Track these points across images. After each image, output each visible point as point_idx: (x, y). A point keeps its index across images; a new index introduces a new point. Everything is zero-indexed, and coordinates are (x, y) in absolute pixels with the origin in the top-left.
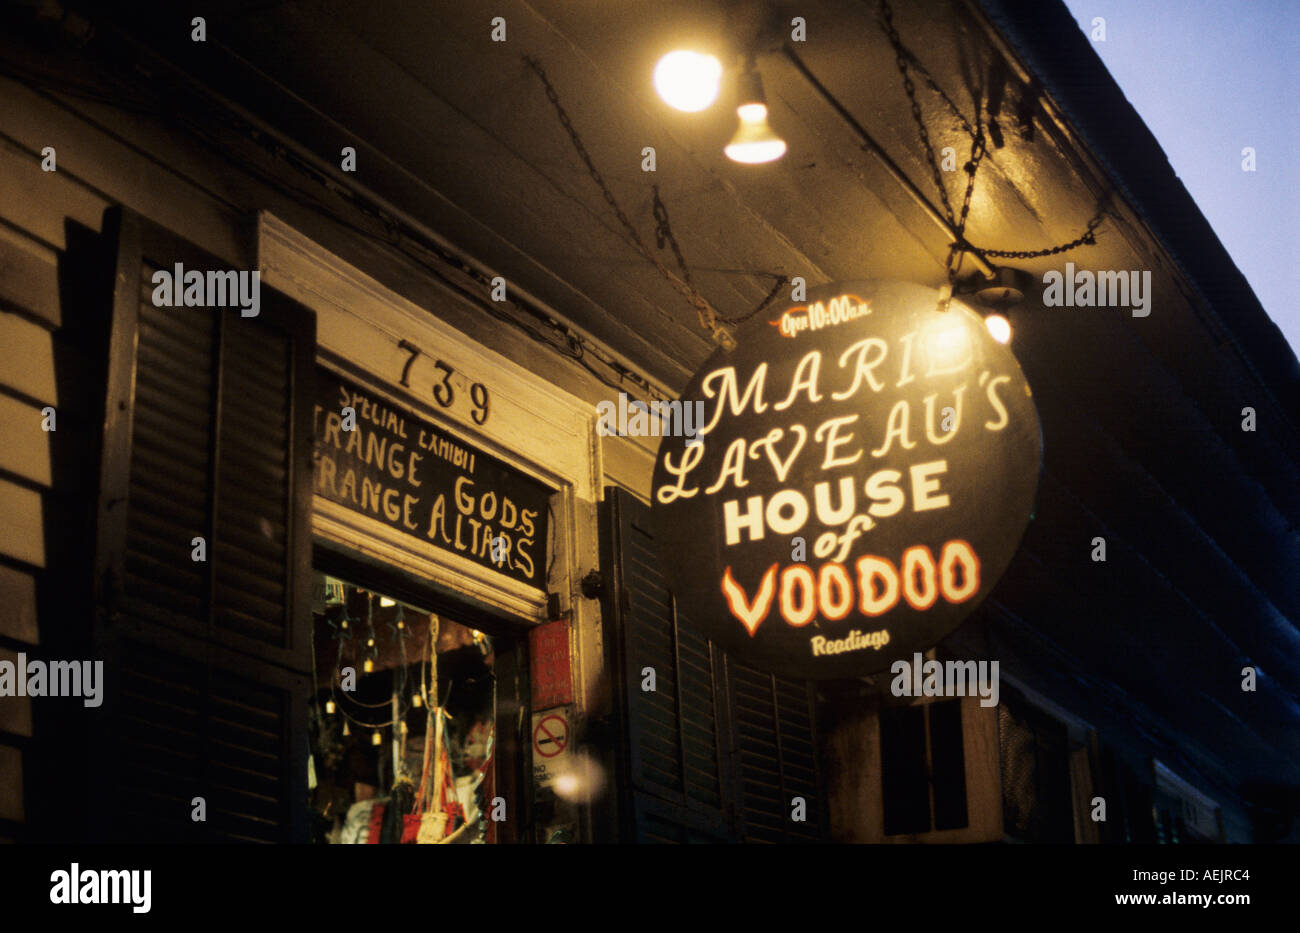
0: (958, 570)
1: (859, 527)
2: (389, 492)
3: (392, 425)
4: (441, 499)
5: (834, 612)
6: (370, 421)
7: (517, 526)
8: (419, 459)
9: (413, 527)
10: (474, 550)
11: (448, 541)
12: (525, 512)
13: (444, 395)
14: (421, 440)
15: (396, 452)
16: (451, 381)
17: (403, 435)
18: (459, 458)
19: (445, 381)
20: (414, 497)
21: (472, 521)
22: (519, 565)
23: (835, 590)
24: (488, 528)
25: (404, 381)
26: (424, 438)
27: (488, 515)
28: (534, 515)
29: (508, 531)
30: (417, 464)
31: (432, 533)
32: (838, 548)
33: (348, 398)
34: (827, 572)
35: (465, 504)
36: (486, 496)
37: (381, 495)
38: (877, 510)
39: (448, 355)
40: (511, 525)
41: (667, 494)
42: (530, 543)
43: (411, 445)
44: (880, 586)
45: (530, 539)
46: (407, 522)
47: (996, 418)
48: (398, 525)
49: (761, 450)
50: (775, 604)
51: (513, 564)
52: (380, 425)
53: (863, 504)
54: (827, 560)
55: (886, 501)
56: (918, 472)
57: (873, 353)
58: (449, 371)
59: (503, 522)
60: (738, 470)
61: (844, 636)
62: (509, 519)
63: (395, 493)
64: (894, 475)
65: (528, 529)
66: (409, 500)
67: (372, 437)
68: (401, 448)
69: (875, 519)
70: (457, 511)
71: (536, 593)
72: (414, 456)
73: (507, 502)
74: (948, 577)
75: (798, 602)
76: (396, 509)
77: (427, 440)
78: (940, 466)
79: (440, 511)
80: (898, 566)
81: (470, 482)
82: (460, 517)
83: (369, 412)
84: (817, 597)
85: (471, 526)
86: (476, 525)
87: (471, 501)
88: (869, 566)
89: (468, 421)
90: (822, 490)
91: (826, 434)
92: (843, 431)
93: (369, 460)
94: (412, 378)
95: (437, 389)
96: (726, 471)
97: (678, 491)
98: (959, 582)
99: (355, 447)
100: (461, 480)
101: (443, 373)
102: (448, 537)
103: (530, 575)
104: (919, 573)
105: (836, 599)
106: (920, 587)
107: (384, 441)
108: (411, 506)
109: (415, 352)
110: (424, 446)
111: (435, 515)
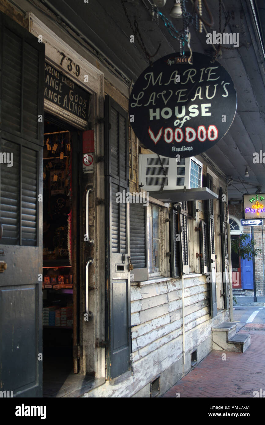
0: (212, 132)
1: (186, 119)
2: (55, 94)
3: (56, 75)
4: (66, 96)
5: (178, 141)
6: (51, 74)
7: (82, 104)
8: (62, 85)
9: (60, 104)
10: (73, 111)
11: (67, 108)
12: (84, 100)
13: (70, 68)
14: (62, 79)
15: (57, 83)
16: (72, 64)
17: (59, 78)
18: (71, 85)
19: (70, 64)
20: (60, 96)
21: (73, 103)
22: (83, 115)
23: (179, 134)
24: (76, 104)
25: (61, 64)
26: (63, 79)
27: (76, 101)
28: (86, 101)
29: (81, 105)
30: (61, 86)
31: (64, 106)
32: (180, 124)
33: (46, 67)
34: (177, 130)
35: (72, 98)
36: (76, 96)
37: (53, 95)
38: (191, 115)
39: (71, 57)
40: (81, 104)
41: (133, 105)
42: (85, 109)
43: (60, 81)
44: (191, 135)
45: (85, 107)
46: (58, 102)
47: (225, 94)
48: (56, 103)
49: (160, 96)
50: (162, 137)
51: (81, 114)
52: (53, 75)
53: (188, 113)
54: (177, 127)
55: (194, 113)
56: (203, 106)
57: (193, 73)
58: (71, 61)
59: (80, 103)
60: (153, 100)
61: (181, 147)
62: (81, 102)
63: (56, 94)
64: (197, 106)
65: (85, 105)
66: (59, 96)
67: (51, 78)
68: (58, 82)
69: (190, 117)
70: (70, 100)
71: (86, 122)
72: (61, 84)
73: (81, 98)
74: (209, 134)
75: (169, 138)
76: (56, 99)
77: (64, 80)
78: (209, 105)
79: (66, 100)
80: (196, 131)
81: (73, 92)
82: (70, 101)
83: (51, 71)
84: (174, 136)
85: (73, 104)
86: (74, 104)
87: (73, 97)
88: (188, 130)
89: (74, 75)
90: (177, 109)
91: (178, 93)
92: (183, 93)
93: (51, 85)
94: (63, 63)
95: (68, 66)
96: (150, 101)
97: (136, 105)
98: (212, 136)
99: (47, 81)
100: (71, 91)
101: (70, 62)
102: (68, 107)
103: (85, 117)
104: (202, 132)
105: (179, 137)
106: (202, 136)
107: (54, 80)
108: (60, 98)
109: (64, 56)
110: (63, 81)
111: (65, 101)
